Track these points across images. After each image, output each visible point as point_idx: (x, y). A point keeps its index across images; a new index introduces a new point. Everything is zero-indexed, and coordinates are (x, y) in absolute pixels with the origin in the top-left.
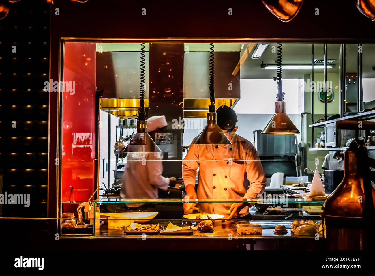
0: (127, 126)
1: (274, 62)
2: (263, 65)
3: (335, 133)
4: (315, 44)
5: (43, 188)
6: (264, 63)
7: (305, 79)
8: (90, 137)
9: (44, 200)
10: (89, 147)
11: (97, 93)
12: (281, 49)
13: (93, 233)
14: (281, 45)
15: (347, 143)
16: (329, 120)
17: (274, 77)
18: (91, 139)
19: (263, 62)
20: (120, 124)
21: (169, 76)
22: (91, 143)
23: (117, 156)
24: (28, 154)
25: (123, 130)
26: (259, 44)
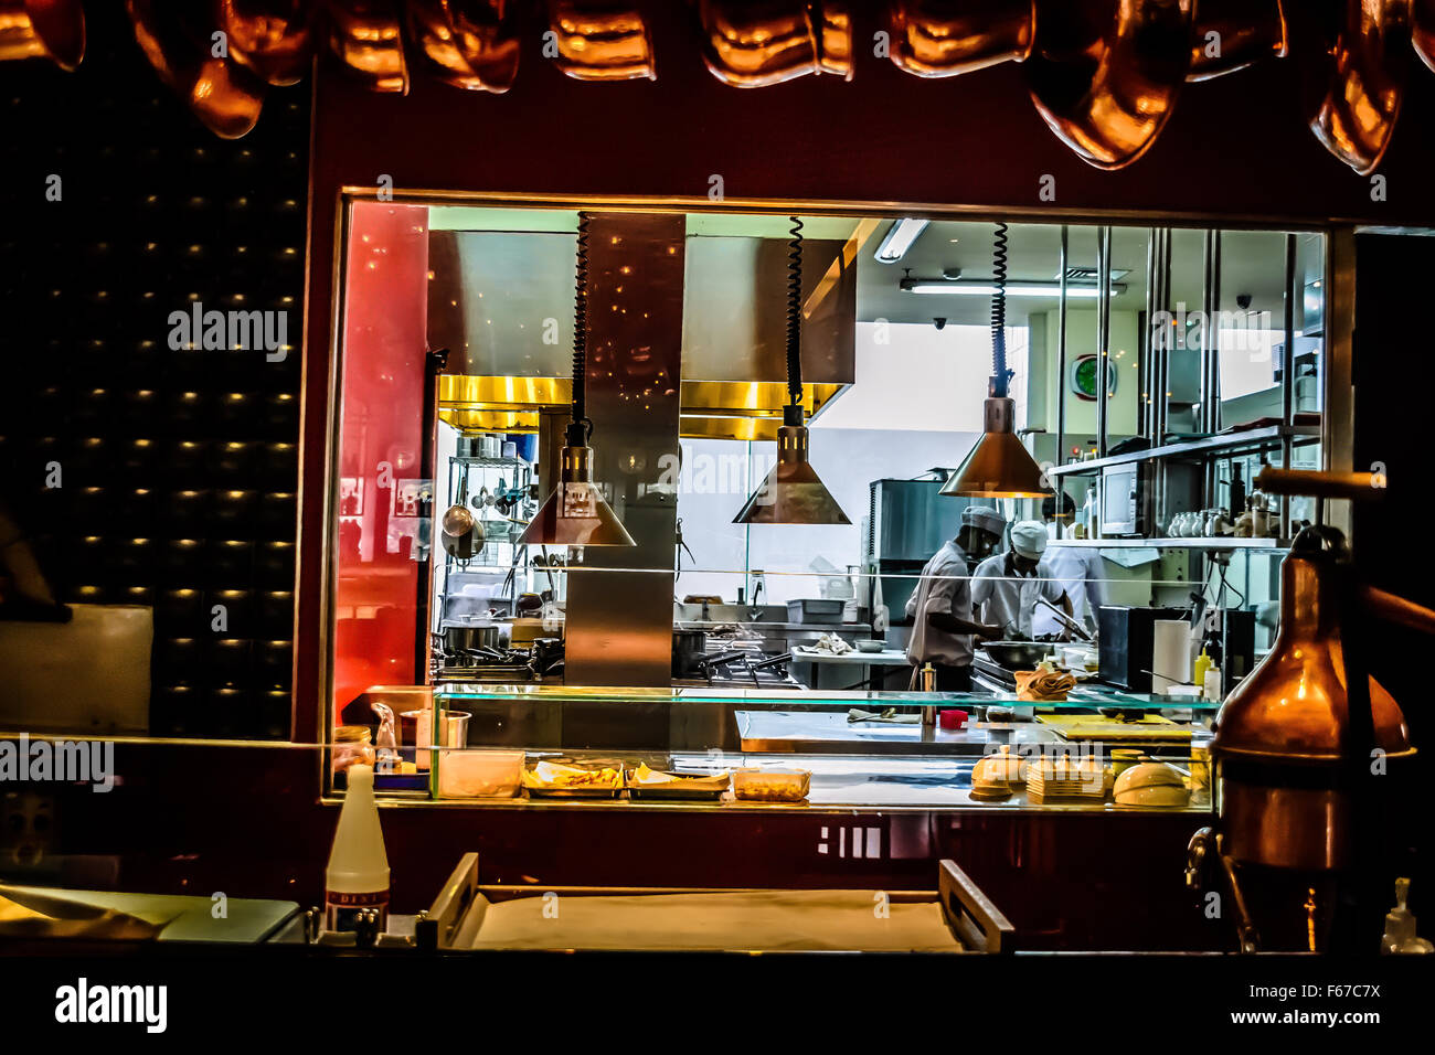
0: (485, 461)
1: (942, 272)
2: (907, 282)
3: (1132, 493)
4: (1071, 228)
5: (277, 649)
6: (911, 274)
7: (1031, 326)
8: (356, 490)
9: (278, 686)
10: (354, 521)
11: (430, 356)
12: (1005, 239)
13: (432, 788)
14: (1006, 228)
15: (1171, 527)
16: (1113, 453)
17: (936, 319)
18: (359, 496)
19: (907, 271)
20: (460, 453)
21: (615, 308)
22: (359, 511)
23: (451, 551)
24: (233, 543)
25: (470, 469)
26: (899, 221)
